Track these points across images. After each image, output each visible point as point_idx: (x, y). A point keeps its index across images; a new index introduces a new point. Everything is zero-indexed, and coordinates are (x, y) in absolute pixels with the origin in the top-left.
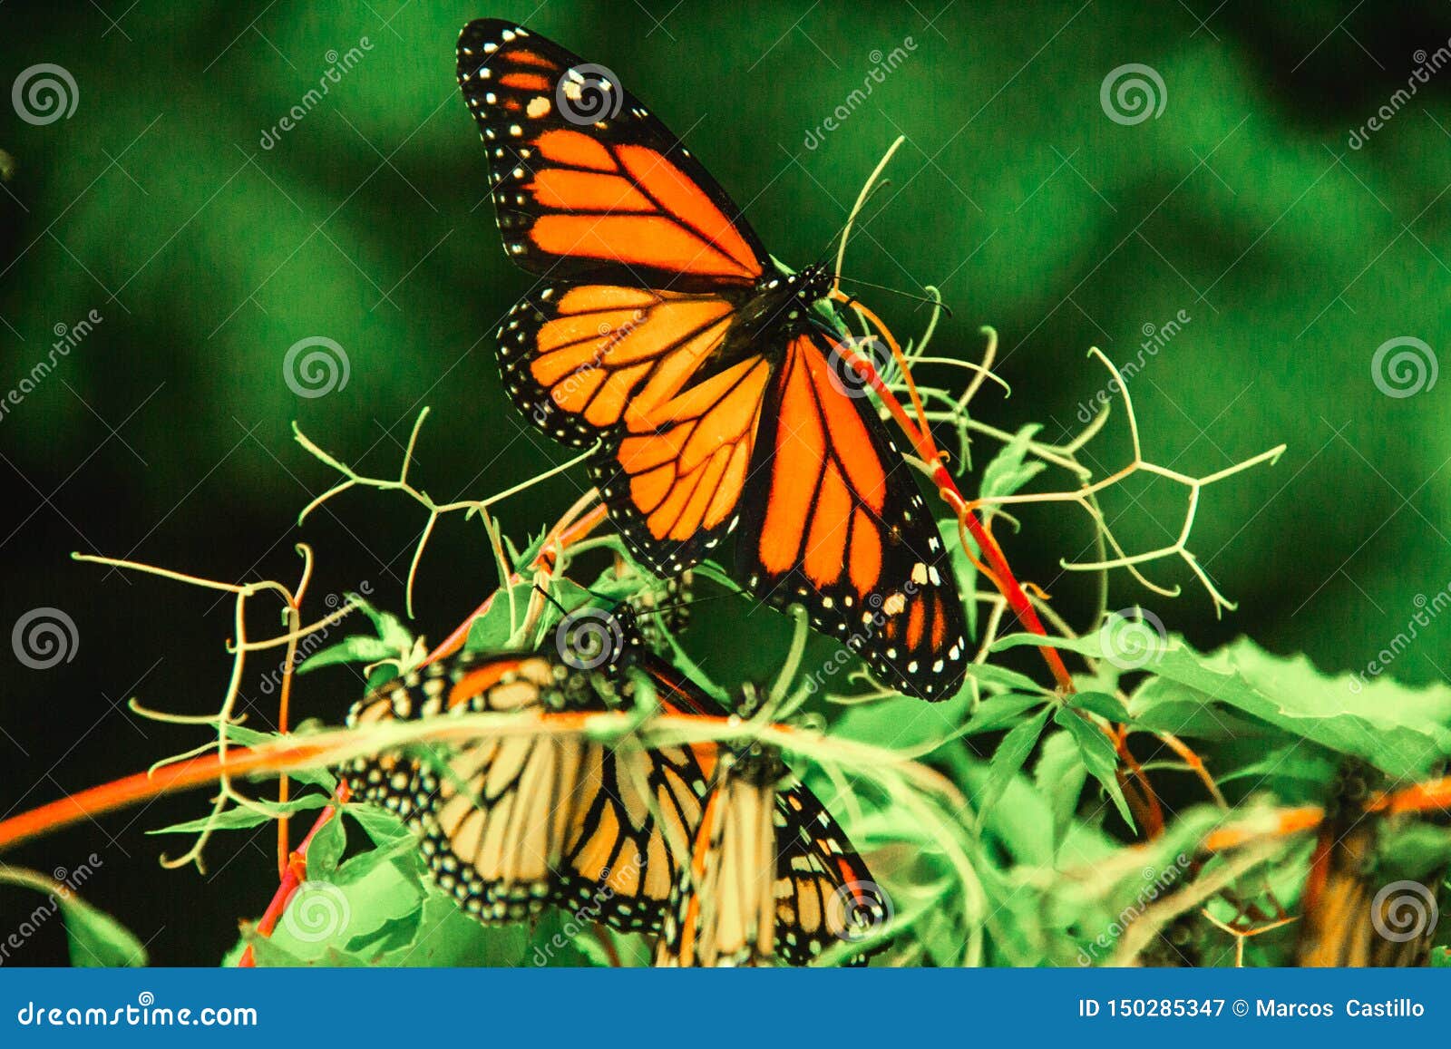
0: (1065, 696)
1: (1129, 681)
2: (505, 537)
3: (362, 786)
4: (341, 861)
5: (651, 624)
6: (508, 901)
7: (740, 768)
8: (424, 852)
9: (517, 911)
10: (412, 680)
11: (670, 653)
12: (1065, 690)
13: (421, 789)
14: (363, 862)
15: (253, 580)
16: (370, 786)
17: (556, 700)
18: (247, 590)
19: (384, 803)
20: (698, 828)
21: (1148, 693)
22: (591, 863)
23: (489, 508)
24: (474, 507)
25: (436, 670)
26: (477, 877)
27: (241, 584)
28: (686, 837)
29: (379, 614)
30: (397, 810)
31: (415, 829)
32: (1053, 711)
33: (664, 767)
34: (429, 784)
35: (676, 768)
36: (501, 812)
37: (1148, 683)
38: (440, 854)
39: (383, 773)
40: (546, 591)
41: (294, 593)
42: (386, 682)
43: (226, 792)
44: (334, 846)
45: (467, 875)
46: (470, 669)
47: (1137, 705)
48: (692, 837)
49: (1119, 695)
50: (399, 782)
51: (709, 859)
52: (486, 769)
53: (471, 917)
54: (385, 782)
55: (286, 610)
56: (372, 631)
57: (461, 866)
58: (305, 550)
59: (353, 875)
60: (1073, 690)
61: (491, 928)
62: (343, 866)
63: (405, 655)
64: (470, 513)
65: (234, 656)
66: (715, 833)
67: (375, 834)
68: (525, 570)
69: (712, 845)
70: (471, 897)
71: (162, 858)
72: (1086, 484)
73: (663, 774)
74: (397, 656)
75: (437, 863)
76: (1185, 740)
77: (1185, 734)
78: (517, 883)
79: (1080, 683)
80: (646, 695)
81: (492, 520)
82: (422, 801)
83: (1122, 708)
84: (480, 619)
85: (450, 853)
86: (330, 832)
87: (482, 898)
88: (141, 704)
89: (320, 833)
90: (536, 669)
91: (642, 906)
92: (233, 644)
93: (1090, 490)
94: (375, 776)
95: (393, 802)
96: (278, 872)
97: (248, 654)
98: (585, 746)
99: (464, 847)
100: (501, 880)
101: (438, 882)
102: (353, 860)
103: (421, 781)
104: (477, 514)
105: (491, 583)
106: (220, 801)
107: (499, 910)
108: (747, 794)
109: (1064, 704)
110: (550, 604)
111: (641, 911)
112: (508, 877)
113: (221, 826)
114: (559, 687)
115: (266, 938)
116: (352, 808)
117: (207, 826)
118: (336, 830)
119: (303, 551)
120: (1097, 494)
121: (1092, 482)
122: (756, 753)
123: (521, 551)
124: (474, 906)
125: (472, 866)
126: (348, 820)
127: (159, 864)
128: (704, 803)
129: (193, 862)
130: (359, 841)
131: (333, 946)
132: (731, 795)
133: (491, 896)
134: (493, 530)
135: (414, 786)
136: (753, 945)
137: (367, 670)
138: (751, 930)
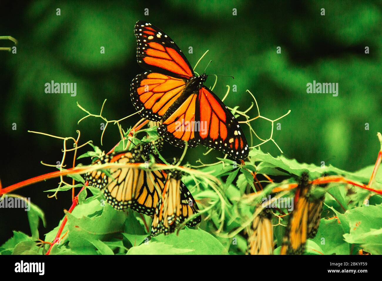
0: (243, 166)
1: (257, 163)
2: (122, 129)
3: (91, 183)
4: (86, 198)
5: (154, 149)
6: (123, 205)
7: (173, 176)
8: (105, 196)
9: (125, 207)
10: (102, 159)
11: (158, 155)
12: (243, 165)
13: (104, 182)
14: (91, 199)
15: (68, 137)
16: (93, 182)
17: (133, 161)
18: (66, 139)
19: (96, 186)
20: (163, 189)
21: (261, 165)
22: (141, 201)
23: (119, 122)
24: (116, 122)
25: (107, 156)
26: (116, 200)
27: (65, 138)
28: (161, 191)
29: (95, 146)
30: (99, 187)
31: (103, 192)
32: (240, 169)
33: (157, 178)
34: (106, 181)
35: (160, 179)
36: (121, 186)
37: (261, 164)
38: (108, 196)
39: (96, 179)
40: (131, 140)
41: (76, 140)
42: (97, 160)
43: (62, 181)
44: (84, 195)
45: (114, 200)
46: (114, 156)
47: (258, 168)
48: (162, 190)
49: (255, 166)
50: (99, 181)
51: (166, 195)
52: (118, 177)
53: (115, 209)
54: (96, 182)
55: (74, 144)
56: (93, 150)
57: (113, 198)
58: (79, 132)
59: (88, 202)
60: (244, 164)
61: (120, 211)
62: (86, 200)
63: (100, 155)
64: (115, 123)
65: (63, 152)
66: (167, 190)
67: (93, 193)
68: (127, 136)
69: (166, 193)
70: (115, 205)
71: (48, 195)
72: (248, 120)
73: (157, 180)
74: (99, 155)
75: (108, 198)
76: (268, 176)
77: (268, 174)
78: (125, 201)
79: (246, 163)
80: (153, 159)
81: (120, 125)
82: (104, 185)
83: (255, 169)
84: (117, 147)
85: (110, 196)
86: (84, 192)
87: (118, 205)
88: (44, 162)
89: (81, 192)
90: (128, 155)
91: (153, 209)
92: (63, 150)
93: (249, 121)
94: (94, 180)
95: (98, 186)
96: (72, 201)
97: (67, 152)
98: (140, 170)
99: (113, 194)
100: (122, 201)
101: (108, 202)
102: (88, 198)
103: (104, 180)
104: (116, 123)
105: (119, 139)
106: (60, 183)
107: (121, 207)
108: (174, 181)
109: (243, 168)
110: (132, 143)
111: (152, 211)
112: (123, 200)
113: (60, 190)
114: (134, 158)
115: (70, 214)
116: (89, 187)
117: (57, 190)
118: (85, 192)
119: (78, 132)
120: (250, 122)
121: (249, 119)
122: (176, 172)
123: (126, 132)
124: (116, 207)
125: (115, 198)
126: (87, 189)
127: (47, 196)
128: (165, 185)
129: (54, 197)
130: (90, 194)
131: (84, 215)
132: (171, 181)
133: (120, 204)
134: (120, 127)
135: (102, 182)
136: (175, 214)
137: (92, 158)
138: (175, 211)
